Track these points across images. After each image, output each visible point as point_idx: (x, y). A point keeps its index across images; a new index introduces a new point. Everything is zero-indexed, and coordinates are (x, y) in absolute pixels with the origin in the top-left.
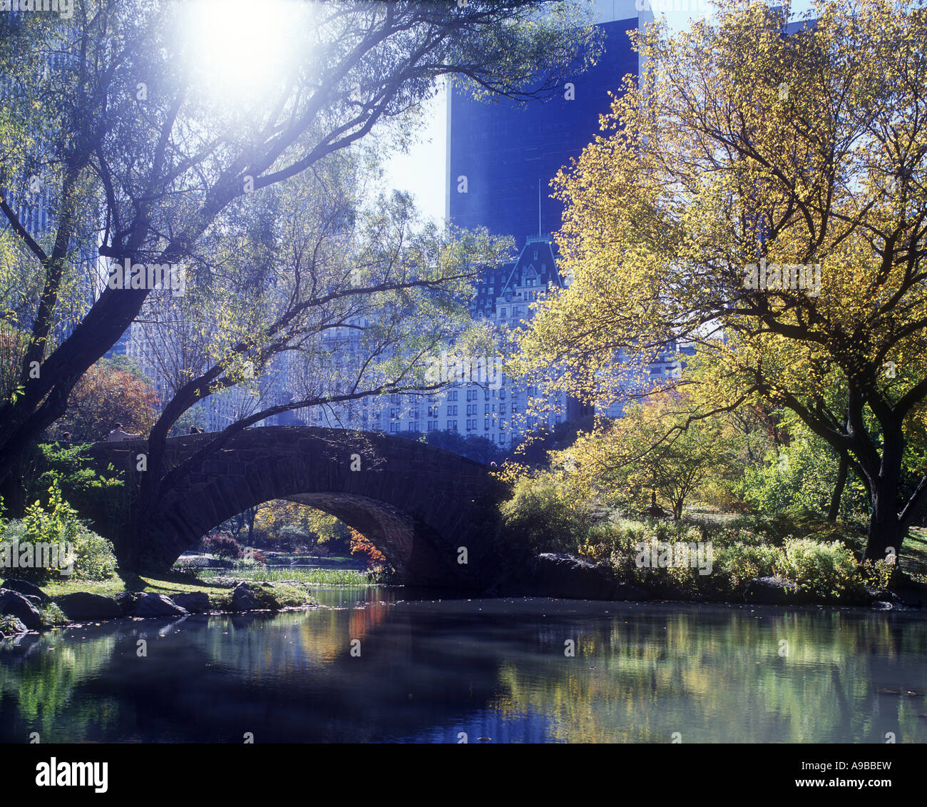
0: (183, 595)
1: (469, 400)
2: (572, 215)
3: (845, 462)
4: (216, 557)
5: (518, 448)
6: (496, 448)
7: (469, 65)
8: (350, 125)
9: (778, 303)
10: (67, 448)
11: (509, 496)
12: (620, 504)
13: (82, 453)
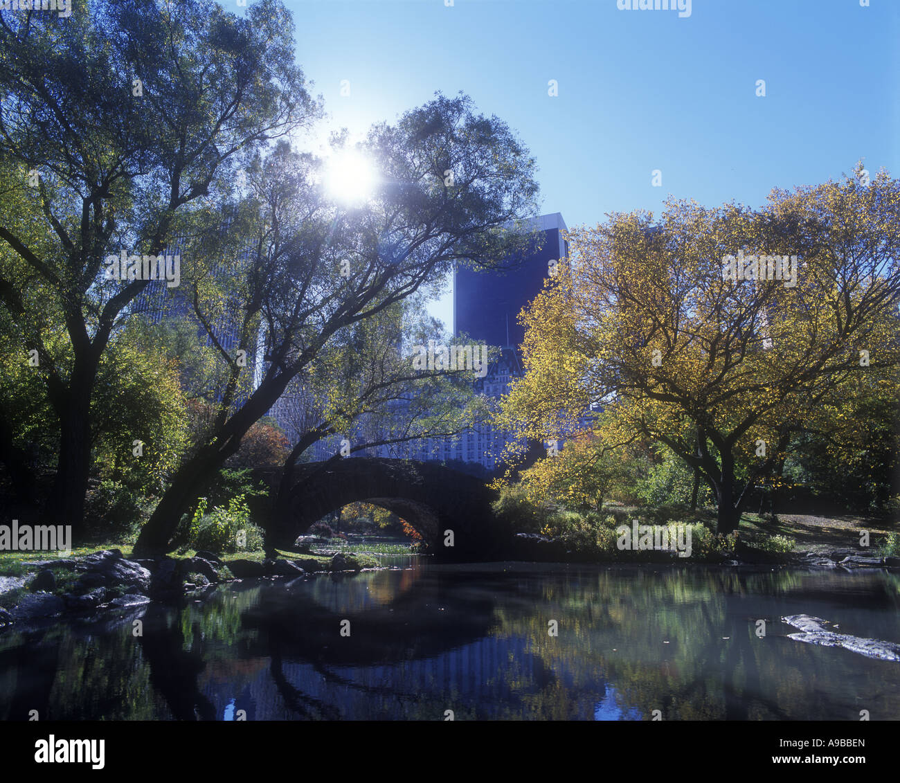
0: (302, 560)
1: (468, 441)
2: (530, 336)
3: (698, 473)
4: (318, 537)
5: (506, 473)
6: (486, 469)
7: (471, 254)
8: (405, 287)
9: (652, 381)
10: (237, 471)
11: (498, 499)
12: (565, 502)
13: (245, 474)
